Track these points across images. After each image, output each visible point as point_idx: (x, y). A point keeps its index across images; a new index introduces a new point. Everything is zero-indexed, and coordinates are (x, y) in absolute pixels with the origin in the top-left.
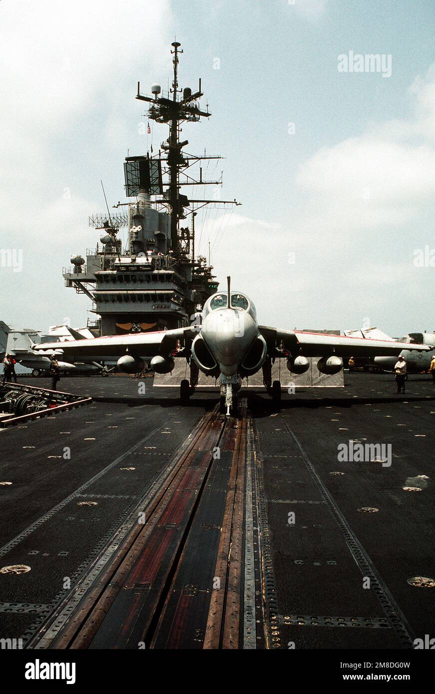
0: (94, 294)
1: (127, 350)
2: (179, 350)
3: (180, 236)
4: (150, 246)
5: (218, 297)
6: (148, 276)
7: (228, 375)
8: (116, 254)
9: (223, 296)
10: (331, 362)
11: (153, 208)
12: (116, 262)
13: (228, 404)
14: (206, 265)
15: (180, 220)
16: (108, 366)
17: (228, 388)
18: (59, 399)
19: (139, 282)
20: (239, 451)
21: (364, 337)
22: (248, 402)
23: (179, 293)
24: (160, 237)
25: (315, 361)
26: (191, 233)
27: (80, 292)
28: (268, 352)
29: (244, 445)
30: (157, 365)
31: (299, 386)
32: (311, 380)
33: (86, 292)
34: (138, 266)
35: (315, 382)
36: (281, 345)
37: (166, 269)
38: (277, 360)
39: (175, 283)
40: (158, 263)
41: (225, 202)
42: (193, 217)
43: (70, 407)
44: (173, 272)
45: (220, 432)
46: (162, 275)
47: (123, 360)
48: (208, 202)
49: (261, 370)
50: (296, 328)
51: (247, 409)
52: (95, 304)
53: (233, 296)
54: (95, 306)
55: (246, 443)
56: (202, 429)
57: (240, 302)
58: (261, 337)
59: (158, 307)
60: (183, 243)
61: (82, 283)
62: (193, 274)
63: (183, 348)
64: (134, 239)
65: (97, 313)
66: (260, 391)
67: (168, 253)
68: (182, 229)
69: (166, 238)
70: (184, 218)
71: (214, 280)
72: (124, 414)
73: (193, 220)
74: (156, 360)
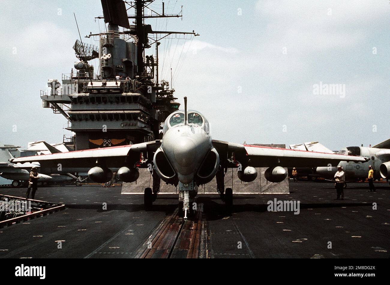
0: (69, 114)
1: (97, 162)
2: (142, 161)
3: (145, 62)
4: (119, 71)
5: (177, 115)
6: (117, 98)
7: (185, 183)
8: (88, 78)
9: (180, 114)
10: (276, 172)
11: (121, 38)
12: (88, 86)
13: (186, 209)
14: (168, 88)
15: (145, 49)
16: (81, 177)
17: (185, 194)
18: (35, 206)
19: (109, 103)
20: (193, 249)
21: (307, 150)
22: (204, 207)
23: (145, 113)
24: (128, 64)
25: (263, 170)
26: (155, 60)
27: (56, 112)
28: (220, 163)
29: (198, 244)
30: (123, 175)
31: (249, 193)
32: (259, 187)
33: (62, 112)
34: (108, 89)
35: (264, 189)
36: (232, 157)
37: (133, 92)
38: (229, 170)
39: (141, 104)
40: (126, 87)
41: (184, 33)
42: (157, 47)
43: (44, 213)
44: (139, 94)
45: (177, 233)
46: (129, 97)
47: (93, 171)
48: (170, 33)
49: (215, 179)
50: (245, 142)
51: (203, 213)
52: (70, 123)
53: (189, 114)
54: (70, 125)
55: (200, 242)
56: (161, 231)
57: (195, 119)
58: (214, 150)
59: (126, 125)
60: (148, 69)
61: (59, 104)
62: (157, 96)
63: (146, 160)
64: (105, 65)
65: (72, 130)
66: (214, 197)
67: (135, 78)
68: (147, 57)
69: (133, 65)
70: (148, 47)
71: (176, 101)
72: (94, 218)
73: (157, 49)
74: (123, 170)
